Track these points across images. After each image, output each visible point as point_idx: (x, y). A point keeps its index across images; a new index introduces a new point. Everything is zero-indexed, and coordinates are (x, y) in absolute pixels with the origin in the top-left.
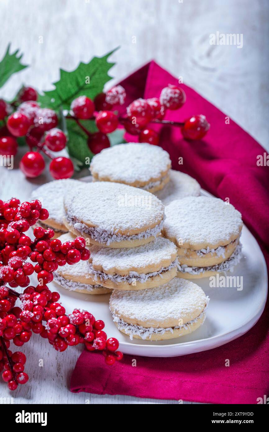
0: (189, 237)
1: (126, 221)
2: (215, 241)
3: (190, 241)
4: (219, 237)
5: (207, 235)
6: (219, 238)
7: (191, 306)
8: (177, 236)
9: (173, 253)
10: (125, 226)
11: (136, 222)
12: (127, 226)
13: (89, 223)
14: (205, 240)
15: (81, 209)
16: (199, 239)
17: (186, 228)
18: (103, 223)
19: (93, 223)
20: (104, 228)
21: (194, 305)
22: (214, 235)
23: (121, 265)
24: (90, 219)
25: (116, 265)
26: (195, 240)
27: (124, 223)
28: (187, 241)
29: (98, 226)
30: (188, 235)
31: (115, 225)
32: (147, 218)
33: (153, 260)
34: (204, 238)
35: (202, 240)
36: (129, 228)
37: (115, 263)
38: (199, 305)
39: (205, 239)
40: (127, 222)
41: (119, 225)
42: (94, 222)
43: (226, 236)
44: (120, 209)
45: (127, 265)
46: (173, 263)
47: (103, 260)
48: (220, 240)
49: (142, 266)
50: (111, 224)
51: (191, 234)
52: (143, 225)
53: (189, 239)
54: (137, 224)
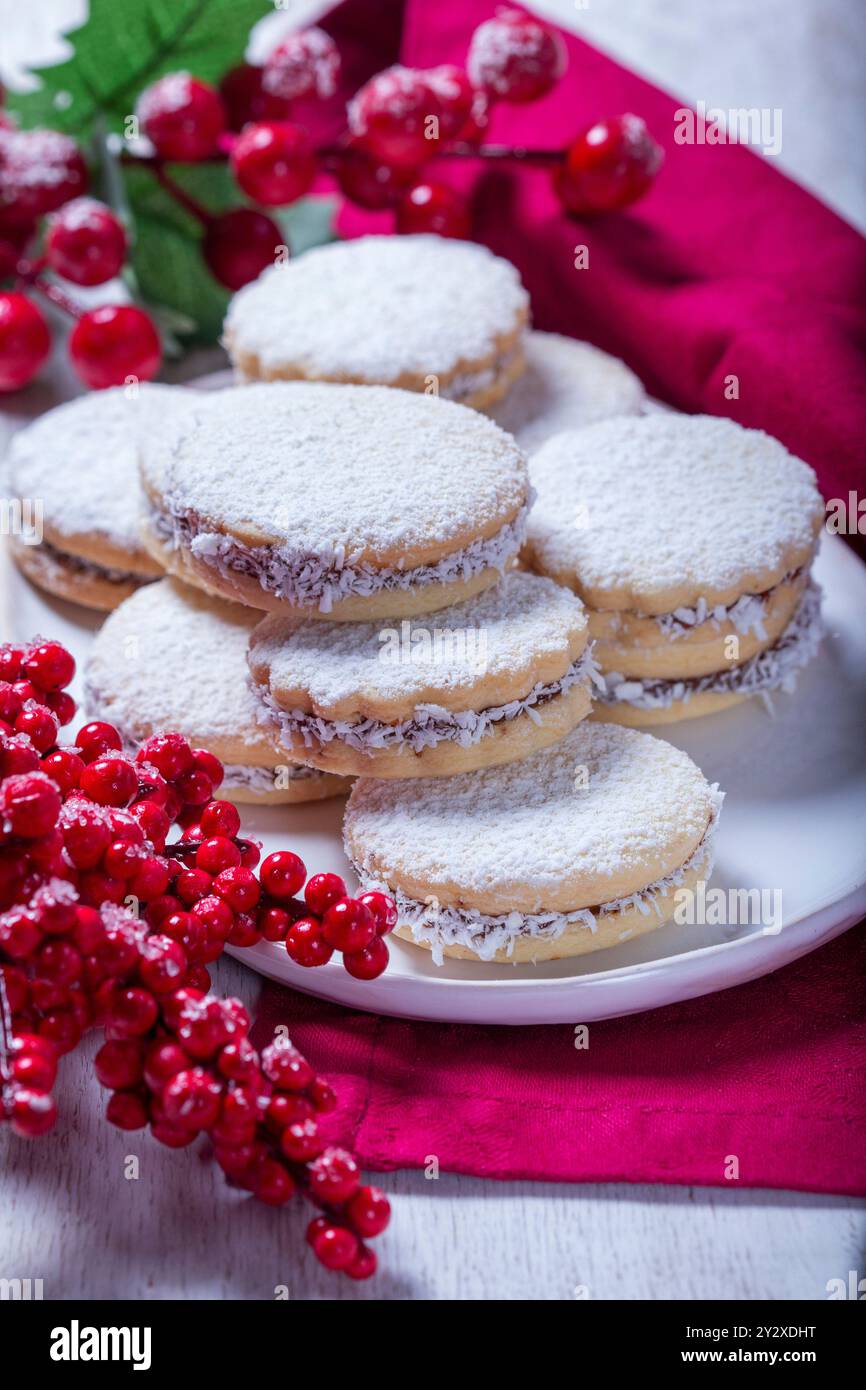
0: (625, 566)
1: (390, 514)
2: (727, 575)
3: (633, 580)
4: (742, 560)
5: (693, 555)
6: (741, 565)
7: (658, 825)
8: (582, 564)
9: (574, 627)
10: (387, 535)
11: (429, 518)
12: (395, 535)
13: (248, 529)
14: (690, 574)
15: (213, 482)
16: (665, 573)
17: (612, 533)
18: (301, 526)
19: (265, 529)
20: (307, 547)
21: (670, 819)
22: (721, 553)
23: (380, 682)
24: (250, 515)
25: (364, 683)
26: (650, 578)
27: (380, 525)
28: (621, 580)
29: (284, 542)
30: (624, 559)
31: (348, 532)
32: (467, 499)
33: (501, 657)
34: (682, 565)
35: (678, 575)
36: (401, 541)
37: (357, 677)
38: (688, 817)
39: (688, 569)
40: (393, 519)
41: (365, 531)
42: (269, 524)
43: (767, 553)
44: (362, 474)
45: (406, 683)
46: (575, 666)
47: (308, 671)
48: (746, 571)
49: (462, 682)
50: (332, 531)
51: (634, 555)
52: (454, 528)
53: (627, 574)
54: (430, 523)
